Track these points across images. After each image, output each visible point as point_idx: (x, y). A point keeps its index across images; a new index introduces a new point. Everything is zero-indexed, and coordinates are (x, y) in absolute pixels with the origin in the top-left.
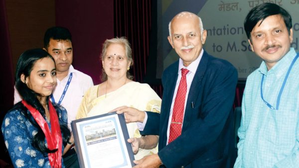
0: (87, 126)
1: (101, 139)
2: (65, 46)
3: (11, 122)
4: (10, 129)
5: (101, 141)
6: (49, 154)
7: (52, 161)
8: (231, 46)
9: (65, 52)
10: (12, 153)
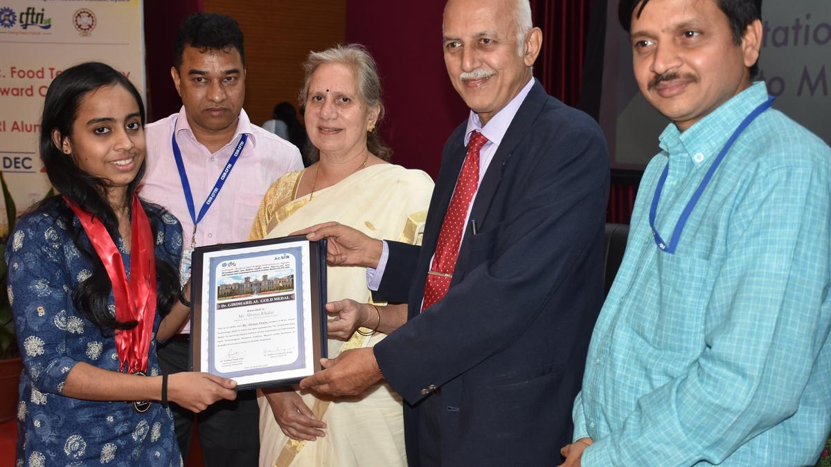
0: (227, 262)
1: (255, 296)
2: (221, 65)
3: (26, 241)
4: (21, 259)
5: (253, 302)
6: (117, 331)
7: (123, 347)
8: (813, 79)
9: (221, 81)
10: (19, 318)
